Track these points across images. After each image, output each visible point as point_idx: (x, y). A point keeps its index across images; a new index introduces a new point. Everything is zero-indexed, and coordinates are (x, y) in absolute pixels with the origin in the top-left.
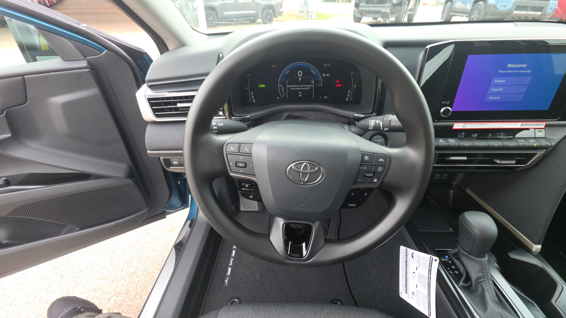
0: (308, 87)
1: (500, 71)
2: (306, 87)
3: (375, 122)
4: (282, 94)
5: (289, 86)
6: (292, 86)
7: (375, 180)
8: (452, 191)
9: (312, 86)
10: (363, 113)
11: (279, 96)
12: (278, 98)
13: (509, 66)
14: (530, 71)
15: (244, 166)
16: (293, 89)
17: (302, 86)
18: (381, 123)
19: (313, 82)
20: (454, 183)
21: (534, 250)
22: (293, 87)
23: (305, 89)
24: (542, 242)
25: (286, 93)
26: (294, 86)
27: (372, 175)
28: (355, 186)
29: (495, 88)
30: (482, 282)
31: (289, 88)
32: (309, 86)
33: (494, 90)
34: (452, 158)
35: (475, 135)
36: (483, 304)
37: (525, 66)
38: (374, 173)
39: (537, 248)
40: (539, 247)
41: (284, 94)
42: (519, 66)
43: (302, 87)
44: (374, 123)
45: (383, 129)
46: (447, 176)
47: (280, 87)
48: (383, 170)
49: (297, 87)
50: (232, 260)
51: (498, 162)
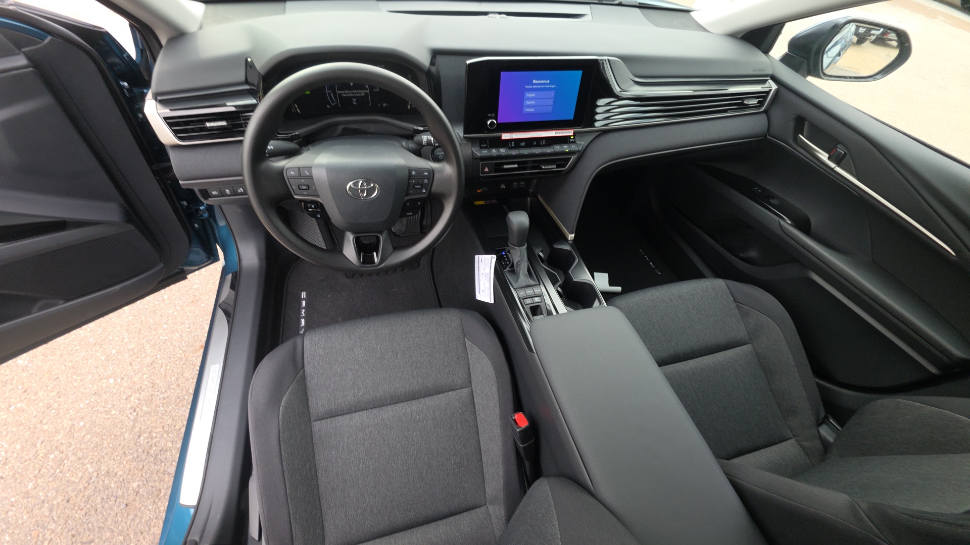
0: (362, 93)
1: (527, 87)
2: (360, 93)
3: (427, 138)
4: (333, 102)
5: (339, 92)
6: (343, 92)
7: (424, 191)
8: (529, 199)
9: (366, 91)
10: (422, 125)
11: (330, 104)
12: (328, 106)
13: (534, 82)
14: (555, 86)
15: (307, 188)
16: (345, 95)
17: (355, 91)
18: (433, 139)
19: (367, 87)
20: (531, 191)
21: (569, 239)
22: (345, 93)
23: (359, 95)
24: (574, 231)
25: (337, 101)
26: (346, 92)
27: (420, 187)
28: (408, 198)
29: (528, 101)
30: (520, 264)
31: (340, 95)
32: (363, 91)
33: (528, 103)
34: (505, 167)
35: (523, 144)
37: (548, 82)
38: (422, 185)
39: (571, 237)
40: (573, 235)
41: (334, 102)
42: (546, 82)
43: (355, 93)
45: (434, 144)
46: (524, 184)
47: (329, 94)
48: (429, 182)
49: (350, 93)
50: (304, 310)
51: (544, 167)
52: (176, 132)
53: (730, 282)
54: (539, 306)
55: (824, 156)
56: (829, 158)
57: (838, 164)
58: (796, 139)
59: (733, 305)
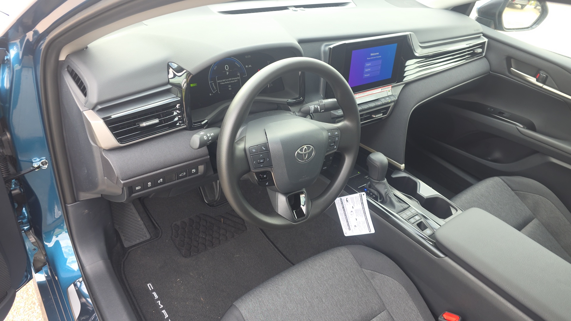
0: (235, 80)
1: (368, 59)
2: (234, 80)
4: (214, 90)
5: (219, 81)
6: (222, 81)
7: (335, 147)
9: (238, 78)
10: (293, 98)
11: (212, 93)
12: (210, 94)
13: (372, 54)
14: (381, 56)
15: (264, 161)
16: (222, 83)
17: (230, 79)
18: (319, 107)
19: (239, 74)
21: (402, 168)
22: (223, 82)
23: (233, 81)
24: (404, 162)
25: (217, 89)
26: (224, 80)
27: (333, 144)
28: (327, 154)
29: (367, 69)
30: (388, 194)
31: (219, 83)
32: (236, 78)
33: (366, 70)
36: (392, 205)
37: (378, 54)
39: (403, 166)
40: (403, 165)
41: (216, 90)
42: (376, 54)
43: (230, 81)
44: (313, 108)
45: (320, 110)
47: (211, 83)
48: (338, 139)
49: (226, 81)
50: (159, 302)
51: (374, 116)
52: (116, 136)
53: (503, 177)
54: (421, 222)
55: (533, 80)
56: (537, 81)
57: (544, 83)
58: (510, 72)
59: (513, 193)
